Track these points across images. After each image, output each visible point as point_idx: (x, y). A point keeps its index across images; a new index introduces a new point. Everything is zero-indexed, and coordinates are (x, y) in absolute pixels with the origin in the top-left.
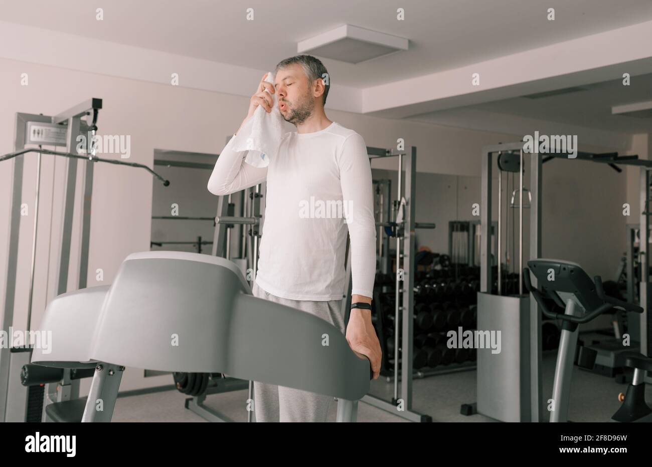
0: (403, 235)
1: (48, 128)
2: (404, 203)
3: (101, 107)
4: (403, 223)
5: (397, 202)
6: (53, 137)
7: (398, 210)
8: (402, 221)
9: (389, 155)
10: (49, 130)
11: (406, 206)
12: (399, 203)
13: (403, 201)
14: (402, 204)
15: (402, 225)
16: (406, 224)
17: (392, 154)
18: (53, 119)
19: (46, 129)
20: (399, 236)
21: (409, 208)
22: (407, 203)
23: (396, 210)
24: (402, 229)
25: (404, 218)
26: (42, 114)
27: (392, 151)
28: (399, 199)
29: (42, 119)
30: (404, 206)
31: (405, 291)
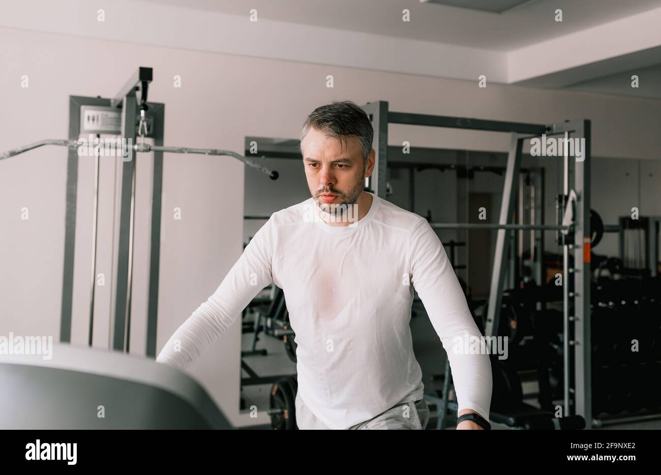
0: (573, 242)
1: (105, 113)
2: (573, 199)
3: (151, 79)
4: (573, 226)
5: (564, 198)
6: (111, 124)
7: (565, 207)
8: (571, 223)
9: (550, 132)
10: (106, 115)
11: (576, 203)
12: (567, 198)
13: (573, 195)
14: (570, 199)
15: (572, 228)
16: (576, 228)
17: (554, 132)
18: (112, 102)
19: (102, 115)
20: (567, 243)
21: (581, 206)
22: (579, 198)
23: (562, 209)
24: (572, 234)
25: (574, 219)
26: (99, 97)
27: (554, 127)
28: (566, 193)
29: (99, 102)
30: (573, 202)
31: (578, 319)
